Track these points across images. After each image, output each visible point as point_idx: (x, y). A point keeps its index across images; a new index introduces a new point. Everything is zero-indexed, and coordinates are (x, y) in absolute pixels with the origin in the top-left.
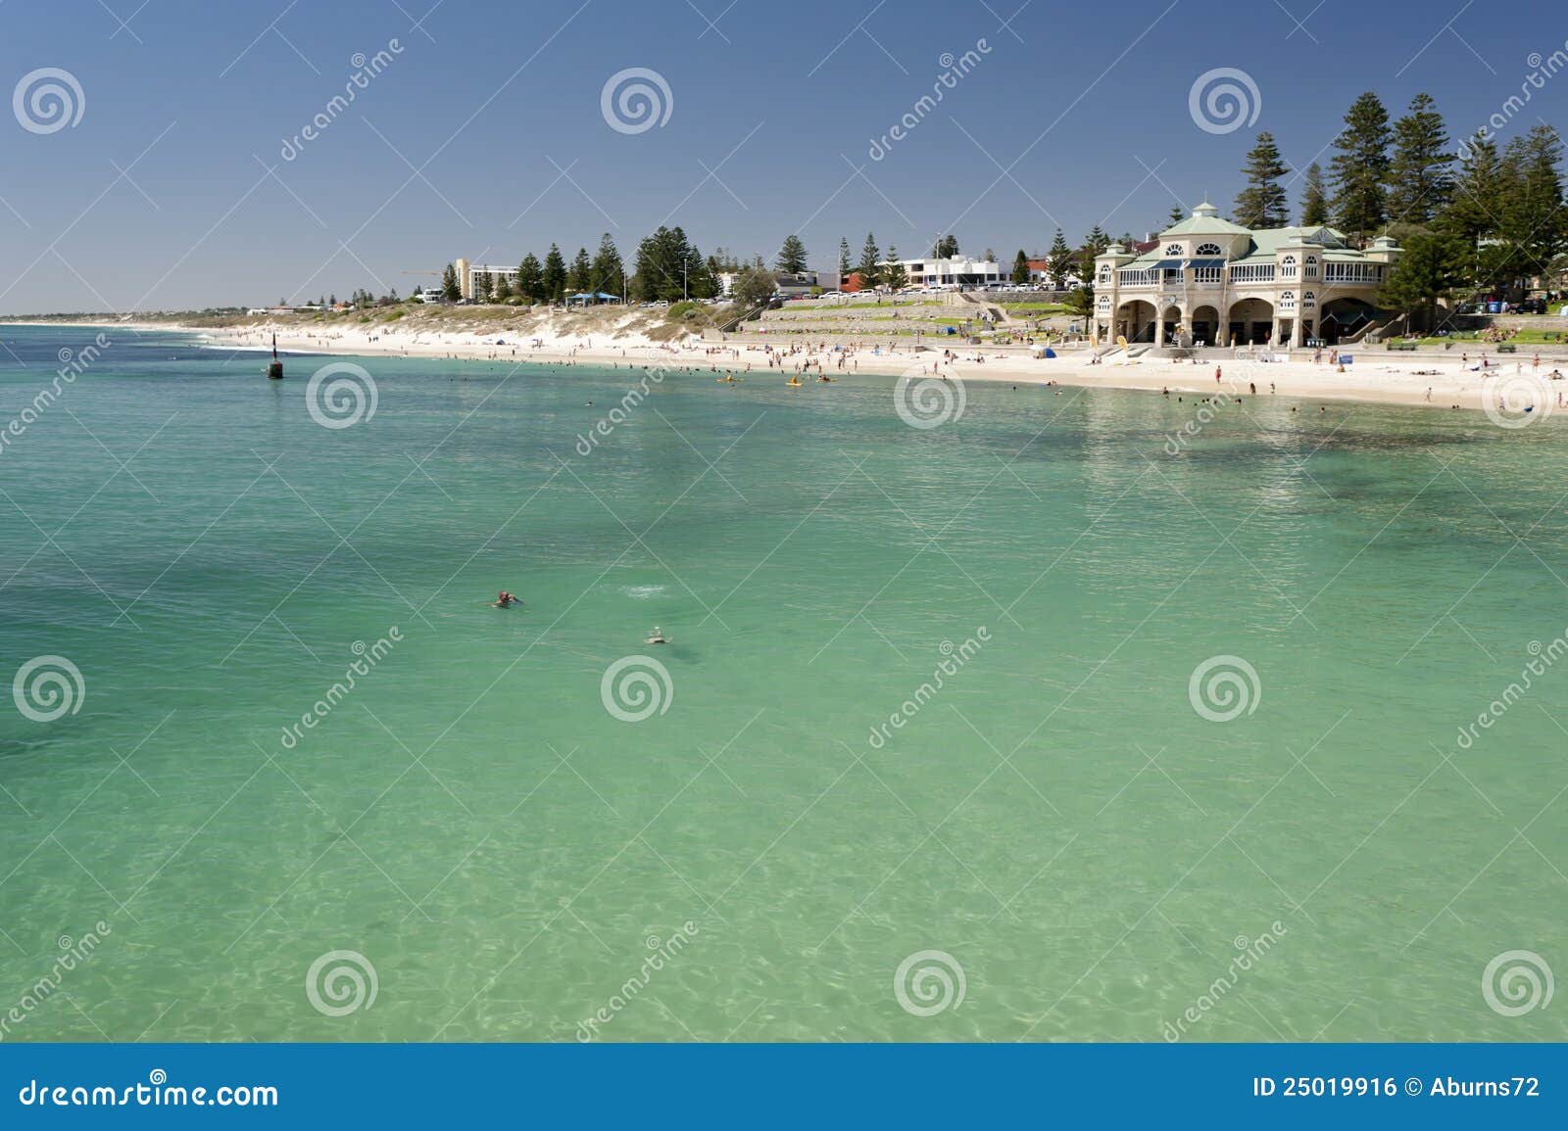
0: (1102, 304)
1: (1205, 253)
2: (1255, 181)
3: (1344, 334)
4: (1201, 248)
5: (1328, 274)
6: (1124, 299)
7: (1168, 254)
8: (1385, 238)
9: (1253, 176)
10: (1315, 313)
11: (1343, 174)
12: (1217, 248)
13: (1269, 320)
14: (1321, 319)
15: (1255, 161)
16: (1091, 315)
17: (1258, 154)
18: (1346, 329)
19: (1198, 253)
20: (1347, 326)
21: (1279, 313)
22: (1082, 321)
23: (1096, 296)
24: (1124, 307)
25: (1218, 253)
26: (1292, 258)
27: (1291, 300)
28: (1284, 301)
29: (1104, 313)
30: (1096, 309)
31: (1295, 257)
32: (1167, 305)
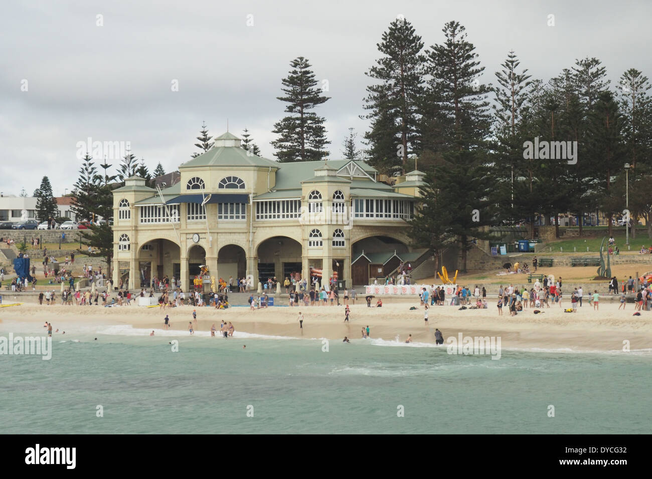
0: (123, 243)
1: (228, 187)
2: (291, 109)
3: (377, 276)
4: (223, 181)
5: (367, 211)
6: (145, 238)
7: (188, 188)
8: (416, 172)
9: (290, 104)
10: (345, 252)
11: (375, 99)
12: (240, 181)
13: (298, 261)
14: (352, 261)
15: (290, 88)
16: (108, 255)
17: (292, 81)
18: (380, 270)
19: (221, 186)
20: (380, 266)
21: (310, 252)
22: (100, 261)
23: (115, 233)
24: (146, 247)
25: (243, 187)
26: (318, 192)
27: (319, 239)
28: (313, 239)
29: (124, 255)
30: (116, 249)
31: (321, 192)
32: (190, 244)
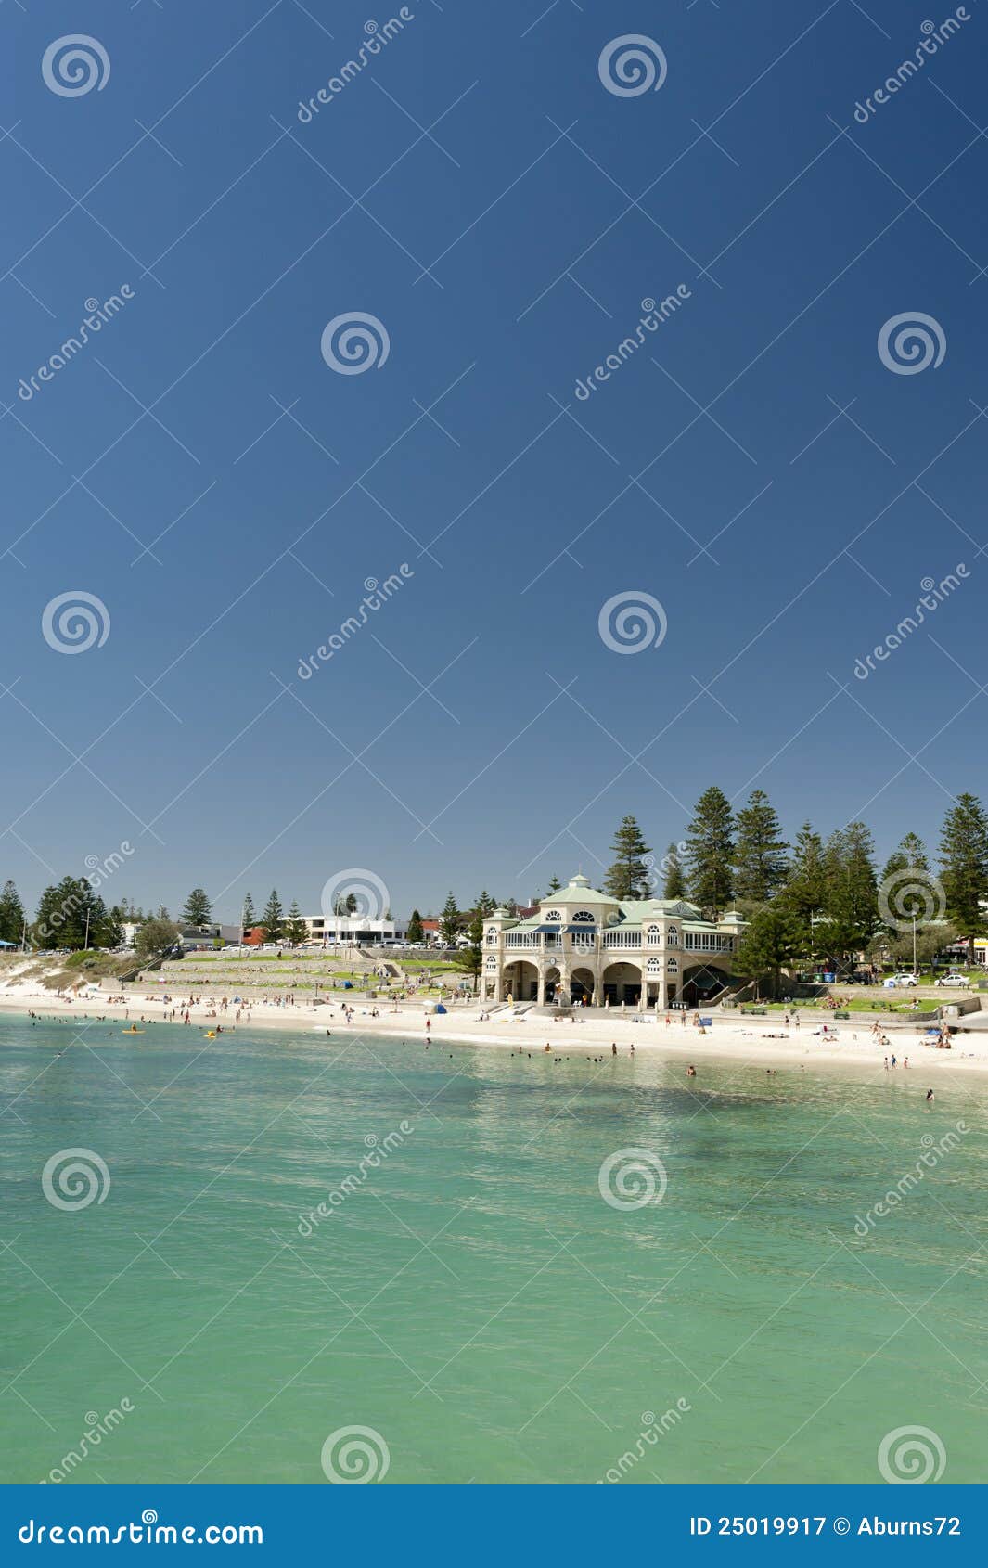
0: (489, 963)
1: (580, 920)
2: (621, 858)
3: (704, 998)
4: (577, 915)
5: (687, 943)
6: (509, 960)
7: (547, 919)
8: (734, 913)
9: (620, 853)
10: (677, 978)
11: (696, 855)
12: (590, 916)
13: (638, 983)
14: (684, 984)
15: (621, 840)
16: (478, 974)
17: (624, 834)
18: (705, 994)
19: (574, 919)
20: (706, 990)
21: (647, 977)
22: (471, 979)
23: (483, 956)
24: (508, 967)
25: (592, 920)
26: (656, 927)
27: (656, 966)
28: (651, 966)
29: (491, 973)
30: (484, 968)
31: (659, 927)
32: (548, 966)
